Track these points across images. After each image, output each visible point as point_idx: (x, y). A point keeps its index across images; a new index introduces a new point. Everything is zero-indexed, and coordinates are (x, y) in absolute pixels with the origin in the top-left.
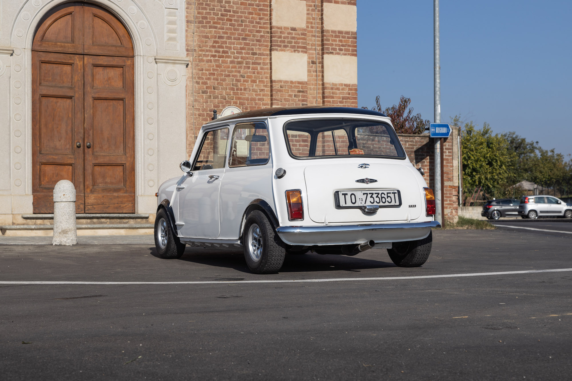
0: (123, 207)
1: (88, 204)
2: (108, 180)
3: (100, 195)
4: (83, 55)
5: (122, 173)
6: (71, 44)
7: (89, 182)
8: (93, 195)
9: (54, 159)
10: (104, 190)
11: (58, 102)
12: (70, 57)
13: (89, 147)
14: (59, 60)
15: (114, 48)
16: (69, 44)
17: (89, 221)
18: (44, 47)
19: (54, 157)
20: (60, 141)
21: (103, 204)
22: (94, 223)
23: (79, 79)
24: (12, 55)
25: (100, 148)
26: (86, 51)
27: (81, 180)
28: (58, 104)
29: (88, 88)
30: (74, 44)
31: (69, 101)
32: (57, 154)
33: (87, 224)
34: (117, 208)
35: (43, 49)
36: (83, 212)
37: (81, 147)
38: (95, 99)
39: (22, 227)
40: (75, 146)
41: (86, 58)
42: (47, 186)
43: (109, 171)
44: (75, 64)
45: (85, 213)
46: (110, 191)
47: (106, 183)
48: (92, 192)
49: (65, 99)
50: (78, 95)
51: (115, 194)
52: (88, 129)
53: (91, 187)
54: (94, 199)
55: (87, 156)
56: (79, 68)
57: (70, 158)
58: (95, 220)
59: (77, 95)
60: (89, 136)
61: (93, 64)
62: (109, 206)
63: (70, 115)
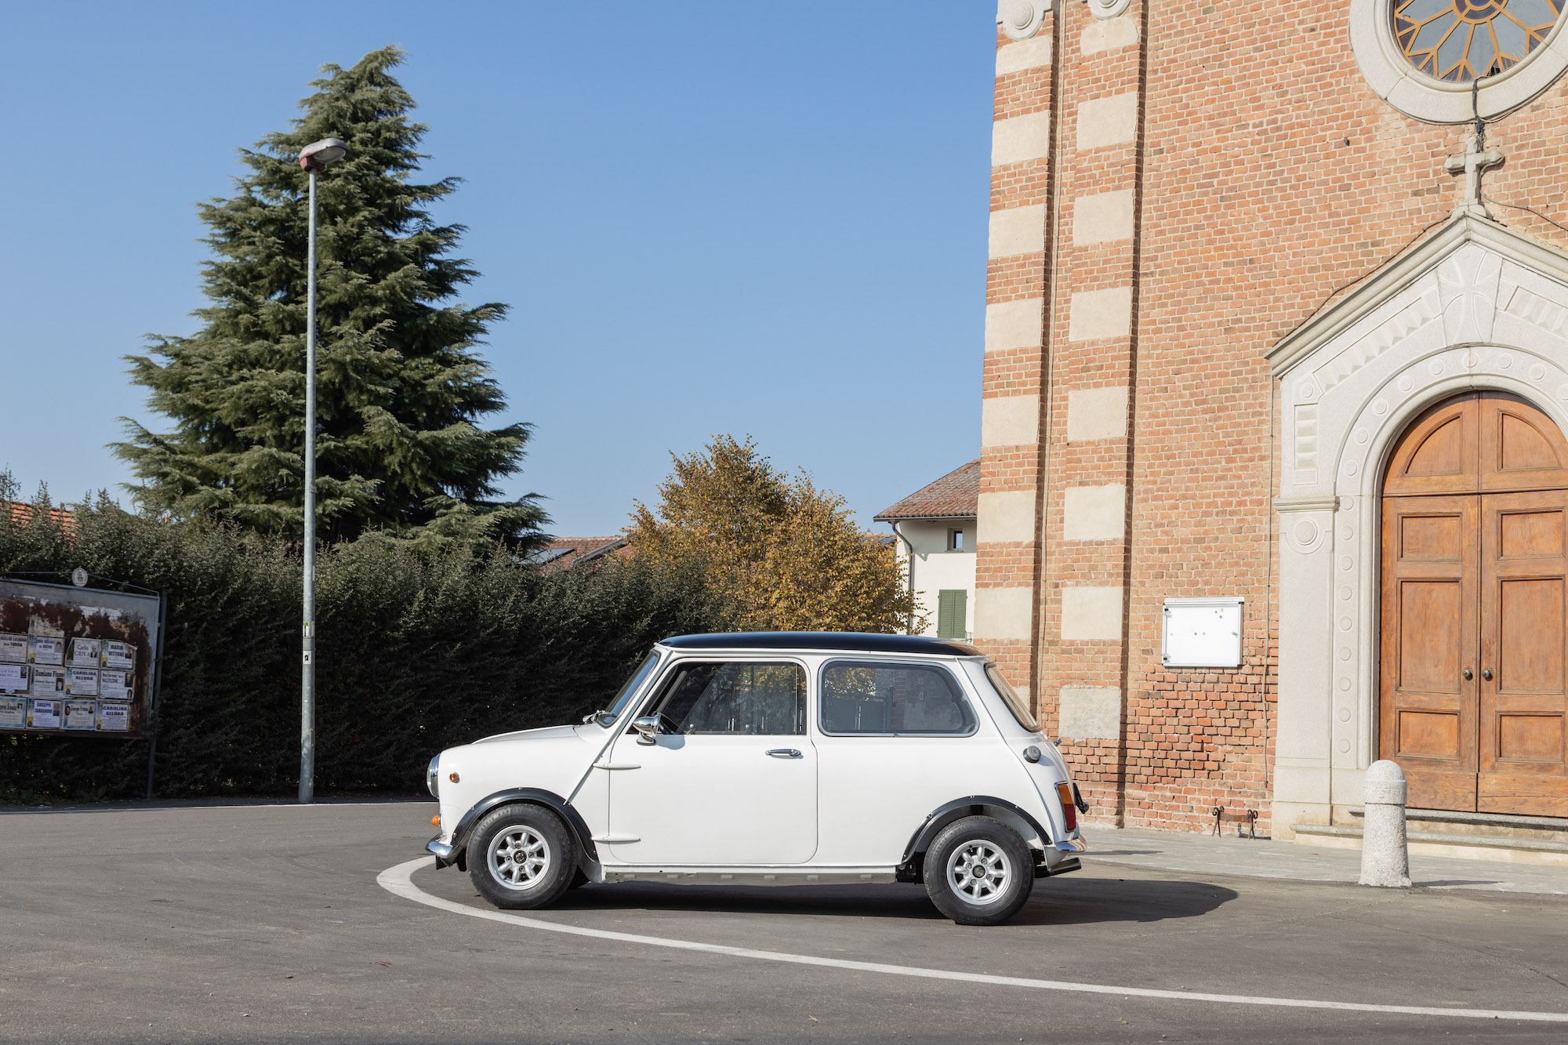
0: (1555, 805)
1: (1484, 795)
2: (1530, 746)
3: (1508, 777)
4: (1479, 494)
5: (1559, 733)
6: (1456, 477)
7: (1489, 748)
8: (1494, 776)
9: (1421, 701)
10: (1519, 766)
11: (1432, 590)
12: (1453, 502)
13: (1490, 677)
14: (1434, 510)
15: (1541, 474)
16: (1453, 477)
17: (1472, 827)
18: (1407, 487)
19: (1422, 697)
20: (1436, 666)
21: (1514, 795)
22: (1483, 833)
23: (1472, 543)
24: (1336, 510)
25: (1515, 679)
26: (1485, 488)
27: (1473, 744)
28: (1434, 594)
29: (1489, 558)
30: (1462, 476)
31: (1453, 587)
32: (1428, 693)
33: (1468, 833)
34: (1542, 805)
35: (1405, 492)
36: (1474, 809)
37: (1474, 678)
38: (1503, 581)
39: (1348, 831)
40: (1463, 677)
41: (1485, 498)
42: (1411, 755)
43: (1535, 727)
44: (1464, 514)
45: (1477, 812)
46: (1531, 769)
47: (1526, 752)
48: (1493, 769)
49: (1447, 584)
50: (1469, 575)
51: (1541, 776)
52: (1487, 642)
53: (1493, 759)
54: (1497, 784)
55: (1485, 695)
56: (1472, 520)
57: (1453, 700)
58: (1484, 828)
59: (1467, 576)
60: (1490, 655)
61: (1498, 511)
62: (1526, 801)
63: (1456, 616)
